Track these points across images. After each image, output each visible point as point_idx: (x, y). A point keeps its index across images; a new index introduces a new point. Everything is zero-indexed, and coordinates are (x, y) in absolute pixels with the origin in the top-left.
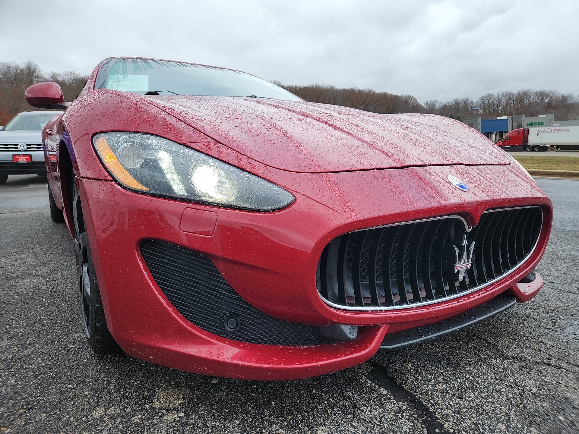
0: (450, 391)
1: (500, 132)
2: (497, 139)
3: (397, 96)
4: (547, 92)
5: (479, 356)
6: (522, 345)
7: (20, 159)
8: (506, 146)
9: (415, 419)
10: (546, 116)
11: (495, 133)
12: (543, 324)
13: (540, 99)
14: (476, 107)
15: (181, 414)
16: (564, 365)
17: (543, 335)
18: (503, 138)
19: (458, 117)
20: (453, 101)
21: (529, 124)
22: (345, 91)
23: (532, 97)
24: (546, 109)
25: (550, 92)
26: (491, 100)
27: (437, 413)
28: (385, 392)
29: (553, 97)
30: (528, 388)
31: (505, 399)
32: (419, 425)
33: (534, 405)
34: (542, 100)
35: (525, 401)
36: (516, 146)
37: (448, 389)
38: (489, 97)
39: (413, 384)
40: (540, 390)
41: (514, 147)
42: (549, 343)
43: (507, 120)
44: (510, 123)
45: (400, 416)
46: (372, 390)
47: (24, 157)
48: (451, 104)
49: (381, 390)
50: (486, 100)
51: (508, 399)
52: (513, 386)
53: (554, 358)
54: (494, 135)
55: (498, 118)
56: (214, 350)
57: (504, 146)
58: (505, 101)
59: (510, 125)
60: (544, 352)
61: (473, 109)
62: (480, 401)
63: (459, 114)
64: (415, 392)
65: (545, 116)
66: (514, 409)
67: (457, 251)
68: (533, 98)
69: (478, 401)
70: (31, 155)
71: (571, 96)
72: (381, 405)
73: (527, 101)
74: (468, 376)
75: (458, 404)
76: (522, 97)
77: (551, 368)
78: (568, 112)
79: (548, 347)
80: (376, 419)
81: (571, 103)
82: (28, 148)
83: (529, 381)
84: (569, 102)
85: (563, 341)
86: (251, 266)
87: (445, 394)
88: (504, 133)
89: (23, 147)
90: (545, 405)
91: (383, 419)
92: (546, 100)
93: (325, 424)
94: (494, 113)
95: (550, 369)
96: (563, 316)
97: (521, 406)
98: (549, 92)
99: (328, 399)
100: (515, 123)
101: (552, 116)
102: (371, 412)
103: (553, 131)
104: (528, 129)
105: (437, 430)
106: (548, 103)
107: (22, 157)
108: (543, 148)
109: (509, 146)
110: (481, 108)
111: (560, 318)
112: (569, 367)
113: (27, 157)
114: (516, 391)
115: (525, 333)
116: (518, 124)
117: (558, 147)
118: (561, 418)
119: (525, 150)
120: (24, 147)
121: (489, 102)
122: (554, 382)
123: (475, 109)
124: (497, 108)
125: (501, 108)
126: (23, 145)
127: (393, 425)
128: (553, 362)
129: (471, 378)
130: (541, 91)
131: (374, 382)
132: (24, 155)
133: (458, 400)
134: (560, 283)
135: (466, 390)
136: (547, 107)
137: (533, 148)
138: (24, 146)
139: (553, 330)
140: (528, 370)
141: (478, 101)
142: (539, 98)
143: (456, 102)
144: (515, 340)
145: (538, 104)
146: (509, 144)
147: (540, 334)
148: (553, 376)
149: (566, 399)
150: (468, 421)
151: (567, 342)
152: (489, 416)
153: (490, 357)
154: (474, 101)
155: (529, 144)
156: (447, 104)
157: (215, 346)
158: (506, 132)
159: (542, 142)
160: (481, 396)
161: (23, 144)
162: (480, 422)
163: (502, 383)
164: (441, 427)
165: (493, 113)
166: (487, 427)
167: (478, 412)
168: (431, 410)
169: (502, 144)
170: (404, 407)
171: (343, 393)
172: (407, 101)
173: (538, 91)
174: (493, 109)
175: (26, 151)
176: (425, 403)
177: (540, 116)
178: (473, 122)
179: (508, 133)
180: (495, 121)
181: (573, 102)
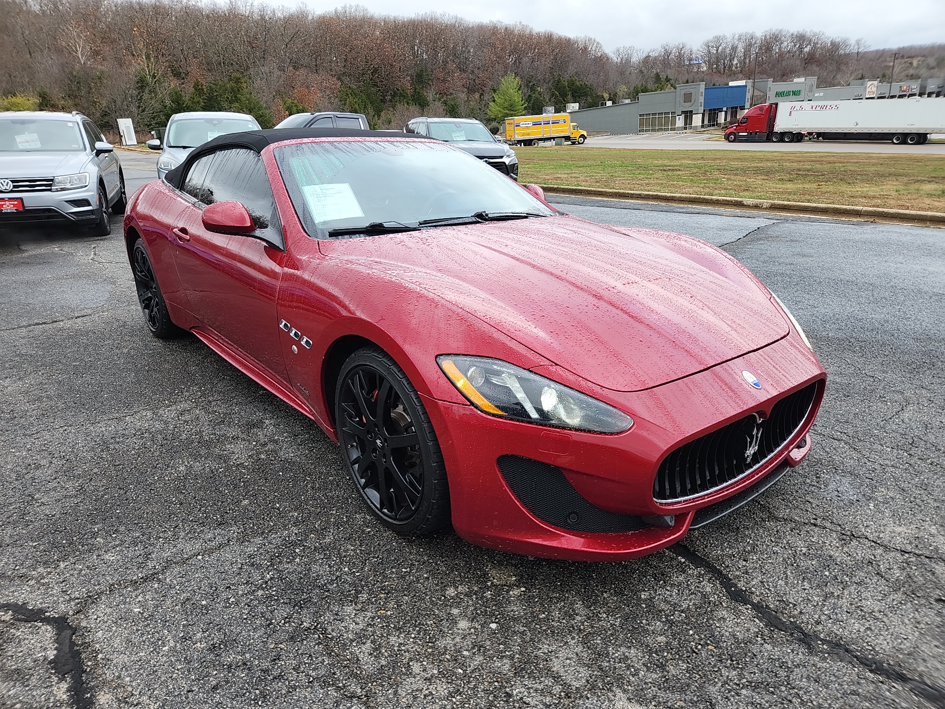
0: (736, 555)
1: (732, 108)
2: (728, 120)
3: (569, 39)
4: (808, 34)
5: (755, 519)
6: (791, 505)
7: (4, 206)
8: (740, 134)
9: (714, 581)
10: (806, 79)
11: (725, 109)
12: (808, 481)
13: (797, 46)
14: (696, 60)
15: (523, 589)
16: (828, 525)
17: (808, 494)
18: (738, 117)
19: (667, 77)
20: (660, 49)
21: (778, 94)
22: (481, 28)
23: (785, 44)
24: (806, 63)
25: (814, 36)
26: (720, 48)
27: (730, 575)
28: (683, 560)
29: (817, 43)
30: (799, 549)
31: (781, 559)
32: (718, 585)
33: (804, 563)
34: (801, 49)
35: (798, 560)
36: (757, 133)
37: (734, 553)
38: (718, 40)
39: (704, 550)
40: (809, 550)
41: (753, 134)
42: (815, 502)
43: (745, 86)
44: (749, 92)
45: (701, 579)
46: (672, 559)
47: (11, 203)
48: (656, 55)
49: (679, 558)
50: (713, 47)
51: (784, 560)
52: (787, 547)
53: (820, 518)
54: (723, 113)
55: (731, 84)
56: (563, 540)
57: (739, 133)
58: (743, 50)
59: (748, 96)
60: (810, 512)
61: (692, 62)
62: (762, 563)
63: (669, 72)
64: (708, 558)
65: (802, 80)
66: (790, 567)
67: (749, 440)
68: (787, 45)
69: (760, 562)
70: (21, 199)
71: (845, 43)
72: (684, 571)
73: (777, 51)
74: (748, 540)
75: (744, 566)
76: (768, 44)
77: (818, 528)
78: (839, 69)
79: (814, 506)
80: (684, 583)
81: (845, 54)
82: (15, 187)
83: (800, 542)
84: (842, 52)
85: (827, 500)
86: (600, 477)
87: (732, 558)
88: (739, 110)
89: (7, 185)
90: (813, 563)
91: (689, 583)
92: (807, 49)
93: (644, 590)
94: (724, 71)
95: (816, 529)
96: (827, 469)
97: (795, 565)
98: (812, 34)
99: (638, 569)
100: (757, 93)
101: (813, 80)
102: (677, 577)
103: (814, 108)
104: (777, 104)
105: (733, 589)
106: (809, 53)
107: (7, 203)
108: (797, 137)
109: (746, 134)
110: (704, 62)
111: (824, 472)
112: (833, 527)
113: (16, 203)
114: (790, 552)
115: (792, 492)
116: (762, 94)
117: (819, 134)
118: (827, 573)
119: (769, 140)
120: (9, 185)
121: (717, 50)
122: (820, 542)
123: (695, 62)
124: (730, 61)
125: (735, 62)
126: (6, 183)
127: (698, 587)
128: (819, 522)
129: (751, 542)
130: (800, 33)
131: (671, 551)
132: (10, 199)
133: (744, 563)
134: (823, 426)
135: (749, 552)
136: (807, 61)
137: (782, 137)
138: (8, 183)
139: (817, 487)
140: (798, 531)
141: (701, 49)
142: (795, 46)
144: (784, 500)
145: (793, 56)
146: (746, 130)
147: (806, 493)
148: (819, 536)
149: (831, 557)
150: (755, 580)
151: (831, 500)
152: (771, 575)
153: (763, 520)
154: (695, 50)
155: (776, 129)
156: (651, 54)
157: (564, 538)
158: (743, 108)
159: (797, 127)
160: (762, 558)
161: (7, 181)
162: (765, 580)
163: (778, 545)
164: (735, 586)
165: (722, 72)
166: (770, 584)
167: (762, 572)
168: (724, 572)
169: (735, 130)
170: (703, 572)
171: (648, 563)
172: (585, 49)
173: (795, 33)
174: (724, 64)
175: (12, 191)
176: (718, 567)
177: (796, 80)
178: (692, 91)
179: (744, 109)
180: (728, 88)
181: (847, 51)
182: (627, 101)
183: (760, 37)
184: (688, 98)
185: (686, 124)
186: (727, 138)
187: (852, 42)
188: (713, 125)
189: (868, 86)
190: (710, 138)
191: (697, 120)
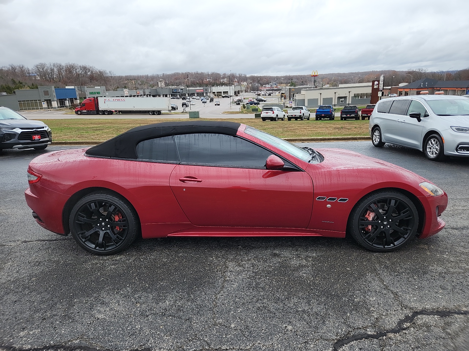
1: (71, 99)
4: (88, 67)
8: (83, 111)
10: (101, 87)
11: (67, 99)
14: (32, 74)
18: (74, 103)
19: (19, 81)
21: (91, 93)
25: (91, 68)
26: (44, 69)
29: (93, 71)
36: (91, 111)
38: (42, 66)
41: (90, 111)
43: (75, 89)
44: (77, 92)
50: (40, 68)
54: (67, 101)
55: (67, 87)
57: (82, 111)
58: (57, 71)
61: (30, 75)
63: (19, 79)
65: (99, 87)
68: (79, 71)
73: (75, 73)
76: (70, 69)
88: (74, 100)
92: (89, 73)
100: (80, 92)
101: (104, 88)
103: (114, 100)
106: (90, 75)
108: (110, 113)
109: (86, 111)
110: (38, 75)
116: (83, 93)
117: (119, 111)
119: (98, 114)
130: (84, 66)
137: (104, 112)
141: (34, 69)
142: (83, 71)
143: (12, 67)
146: (85, 109)
154: (30, 69)
155: (100, 109)
156: (3, 69)
159: (109, 108)
169: (80, 109)
173: (81, 66)
177: (96, 87)
178: (48, 90)
179: (77, 99)
180: (65, 89)
181: (107, 76)
182: (4, 94)
183: (64, 66)
184: (46, 93)
185: (48, 106)
186: (77, 113)
187: (108, 72)
188: (63, 107)
189: (125, 91)
190: (66, 113)
191: (55, 104)
